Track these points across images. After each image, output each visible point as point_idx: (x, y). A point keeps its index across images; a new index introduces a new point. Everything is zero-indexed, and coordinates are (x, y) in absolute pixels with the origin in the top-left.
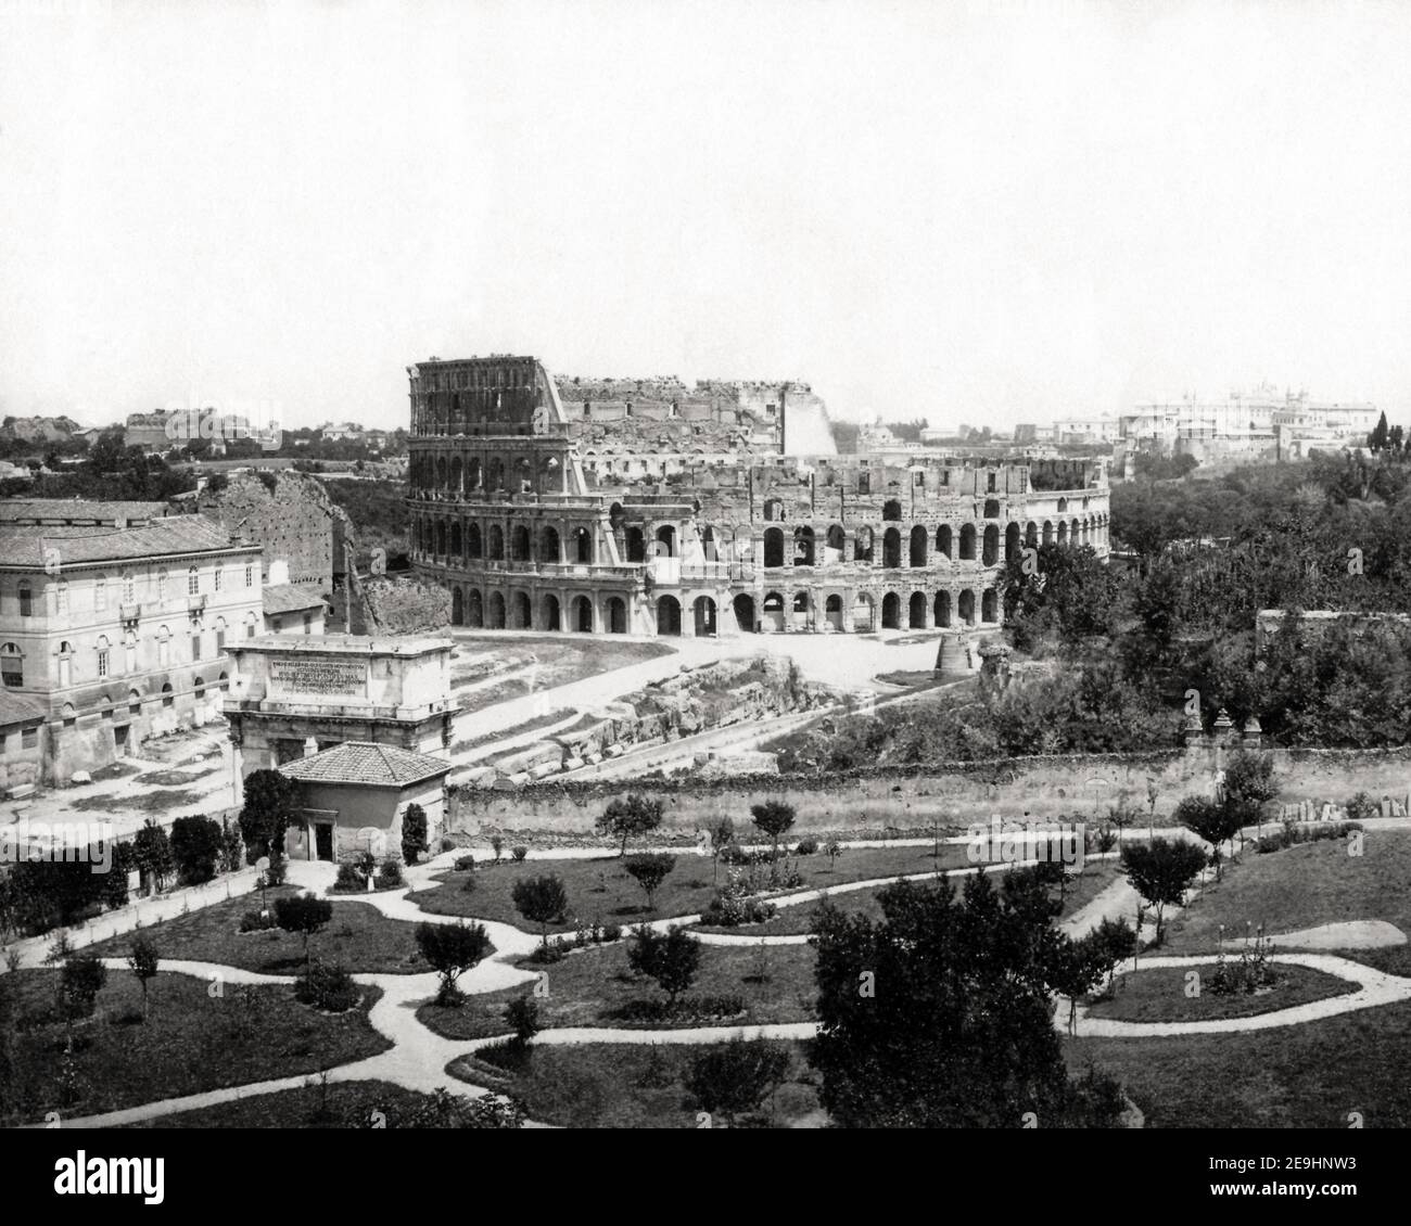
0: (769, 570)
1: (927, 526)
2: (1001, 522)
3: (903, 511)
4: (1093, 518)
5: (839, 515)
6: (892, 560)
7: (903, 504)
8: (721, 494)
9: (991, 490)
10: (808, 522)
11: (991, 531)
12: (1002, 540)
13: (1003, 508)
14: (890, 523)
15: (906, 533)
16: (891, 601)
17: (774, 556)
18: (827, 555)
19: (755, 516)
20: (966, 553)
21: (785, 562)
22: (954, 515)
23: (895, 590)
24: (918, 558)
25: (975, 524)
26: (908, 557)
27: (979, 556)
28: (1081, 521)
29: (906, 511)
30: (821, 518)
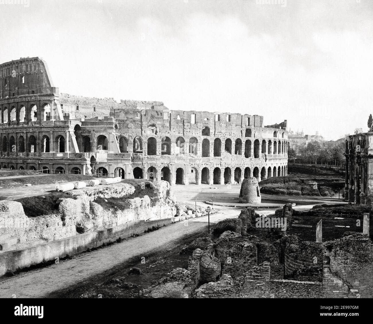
0: (149, 156)
1: (221, 139)
2: (252, 139)
3: (211, 131)
4: (285, 142)
5: (182, 132)
6: (205, 154)
7: (211, 128)
8: (128, 122)
9: (249, 125)
10: (168, 135)
11: (248, 142)
12: (252, 146)
13: (253, 133)
14: (205, 137)
15: (212, 142)
16: (205, 171)
17: (152, 151)
18: (175, 149)
19: (143, 132)
20: (238, 150)
21: (157, 153)
22: (233, 134)
23: (207, 166)
24: (217, 153)
25: (241, 139)
26: (213, 152)
27: (243, 153)
28: (281, 142)
30: (174, 133)
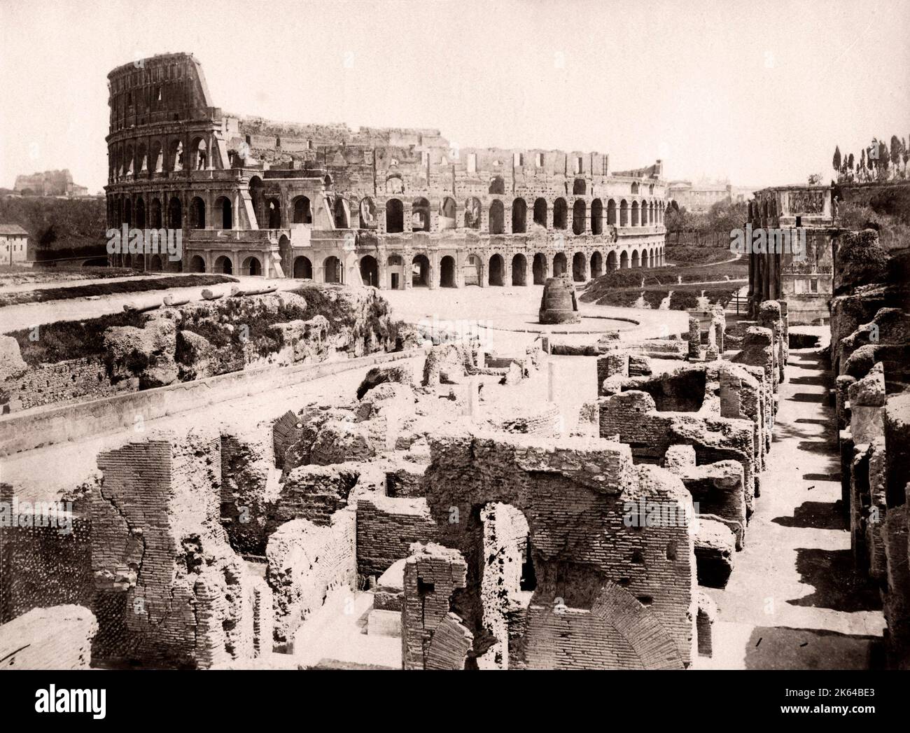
0: (390, 235)
1: (526, 199)
2: (588, 198)
3: (506, 185)
4: (656, 202)
5: (451, 188)
6: (497, 228)
7: (506, 179)
8: (350, 170)
9: (580, 172)
10: (425, 195)
11: (580, 205)
12: (588, 213)
13: (588, 187)
14: (495, 196)
15: (508, 204)
16: (496, 261)
17: (395, 223)
18: (440, 222)
19: (378, 189)
20: (559, 223)
21: (405, 228)
22: (548, 190)
23: (500, 252)
24: (518, 226)
25: (566, 198)
26: (511, 225)
27: (570, 226)
28: (648, 202)
29: (508, 186)
30: (435, 191)
